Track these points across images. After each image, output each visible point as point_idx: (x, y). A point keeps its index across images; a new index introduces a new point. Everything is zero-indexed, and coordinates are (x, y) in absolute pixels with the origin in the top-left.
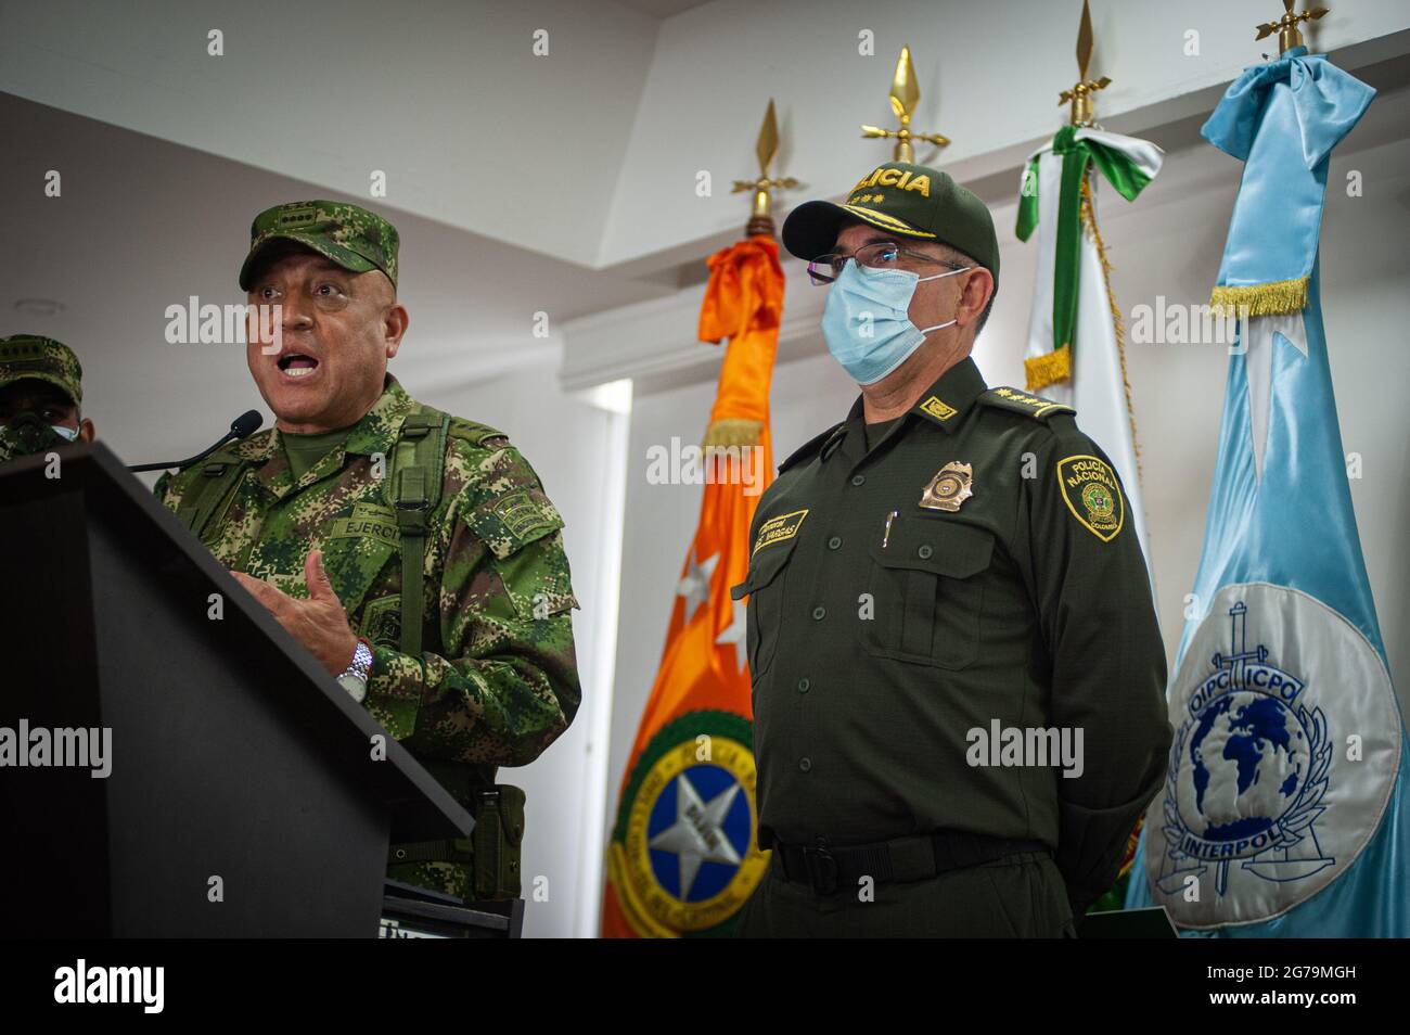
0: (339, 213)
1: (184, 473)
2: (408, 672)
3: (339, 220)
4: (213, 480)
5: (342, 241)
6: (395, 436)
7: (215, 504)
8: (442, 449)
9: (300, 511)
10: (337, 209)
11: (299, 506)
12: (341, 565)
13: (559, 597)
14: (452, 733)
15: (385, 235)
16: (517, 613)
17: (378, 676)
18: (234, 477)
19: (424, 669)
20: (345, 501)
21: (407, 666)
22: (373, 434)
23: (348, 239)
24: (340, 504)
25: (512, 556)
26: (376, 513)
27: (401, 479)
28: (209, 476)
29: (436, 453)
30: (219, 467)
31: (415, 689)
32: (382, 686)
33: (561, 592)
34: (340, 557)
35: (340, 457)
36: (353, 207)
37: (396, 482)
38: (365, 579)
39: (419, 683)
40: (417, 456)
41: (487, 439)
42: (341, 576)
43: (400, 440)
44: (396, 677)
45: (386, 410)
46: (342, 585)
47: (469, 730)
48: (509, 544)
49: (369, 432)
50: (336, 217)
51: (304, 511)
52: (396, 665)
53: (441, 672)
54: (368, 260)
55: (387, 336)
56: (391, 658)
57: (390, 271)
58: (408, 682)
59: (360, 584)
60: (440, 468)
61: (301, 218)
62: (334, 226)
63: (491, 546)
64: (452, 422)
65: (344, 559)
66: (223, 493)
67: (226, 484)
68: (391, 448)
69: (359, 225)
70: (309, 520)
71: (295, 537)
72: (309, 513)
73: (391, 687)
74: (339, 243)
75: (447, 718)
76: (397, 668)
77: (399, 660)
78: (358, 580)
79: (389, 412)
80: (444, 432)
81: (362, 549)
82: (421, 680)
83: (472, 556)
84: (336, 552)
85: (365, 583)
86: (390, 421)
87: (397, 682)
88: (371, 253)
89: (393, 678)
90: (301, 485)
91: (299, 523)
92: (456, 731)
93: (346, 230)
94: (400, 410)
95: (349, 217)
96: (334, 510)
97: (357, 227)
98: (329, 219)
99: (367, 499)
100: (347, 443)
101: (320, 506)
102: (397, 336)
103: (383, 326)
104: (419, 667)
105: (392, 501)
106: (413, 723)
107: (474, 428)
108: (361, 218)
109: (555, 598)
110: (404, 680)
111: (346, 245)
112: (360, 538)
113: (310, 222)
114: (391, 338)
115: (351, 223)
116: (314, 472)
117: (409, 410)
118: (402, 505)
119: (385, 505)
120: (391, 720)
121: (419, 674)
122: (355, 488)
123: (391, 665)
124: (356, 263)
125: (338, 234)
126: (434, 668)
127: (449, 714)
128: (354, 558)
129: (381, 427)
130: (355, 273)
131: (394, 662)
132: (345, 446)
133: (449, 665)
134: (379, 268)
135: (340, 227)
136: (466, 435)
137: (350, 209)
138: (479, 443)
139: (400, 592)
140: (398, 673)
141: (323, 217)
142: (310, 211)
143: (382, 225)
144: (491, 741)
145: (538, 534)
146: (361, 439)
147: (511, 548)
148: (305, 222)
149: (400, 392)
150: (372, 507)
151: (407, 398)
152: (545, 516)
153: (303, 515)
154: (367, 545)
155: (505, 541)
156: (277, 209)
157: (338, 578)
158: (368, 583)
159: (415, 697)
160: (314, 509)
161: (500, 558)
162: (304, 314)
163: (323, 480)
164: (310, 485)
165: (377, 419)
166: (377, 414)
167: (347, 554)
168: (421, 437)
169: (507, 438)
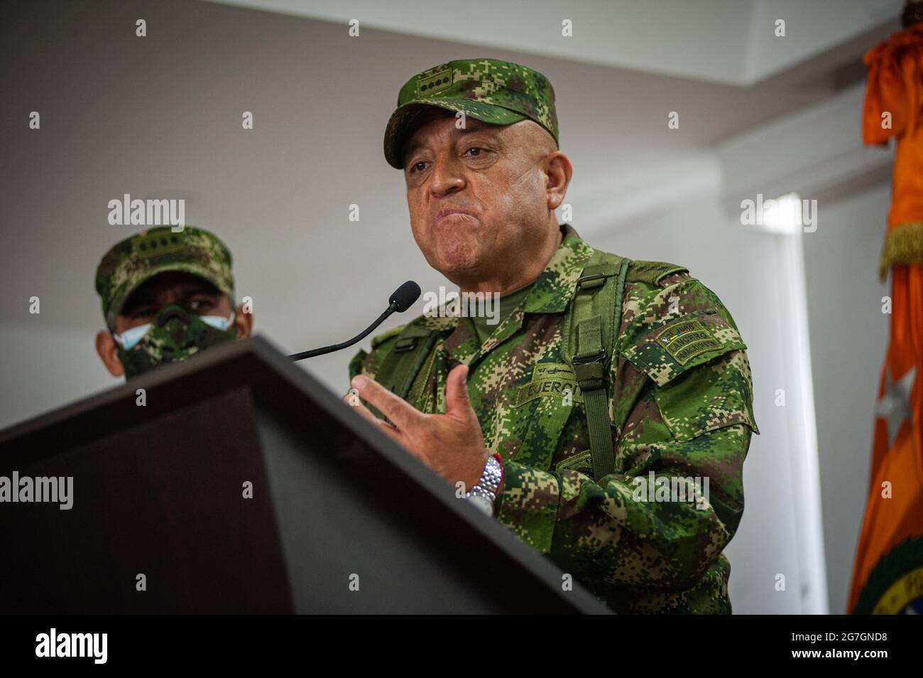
0: (475, 70)
1: (377, 351)
2: (543, 485)
3: (476, 76)
4: (405, 355)
5: (482, 97)
6: (573, 290)
7: (409, 380)
8: (620, 297)
9: (485, 379)
10: (472, 66)
11: (484, 375)
12: (526, 430)
13: (726, 413)
14: (597, 549)
15: (531, 84)
16: (673, 435)
17: (510, 490)
18: (426, 350)
19: (560, 483)
20: (527, 365)
21: (541, 480)
22: (551, 291)
23: (489, 94)
24: (523, 369)
25: (674, 382)
26: (555, 371)
27: (577, 334)
28: (400, 352)
29: (613, 302)
30: (410, 342)
31: (550, 503)
32: (515, 500)
33: (729, 408)
34: (524, 424)
35: (519, 318)
36: (489, 60)
37: (573, 338)
38: (550, 440)
39: (555, 496)
40: (593, 308)
41: (664, 278)
42: (528, 441)
43: (578, 294)
44: (530, 490)
45: (563, 264)
46: (529, 451)
47: (615, 545)
48: (669, 370)
49: (547, 289)
50: (472, 74)
51: (489, 378)
52: (530, 478)
53: (578, 486)
54: (515, 112)
55: (548, 187)
56: (523, 471)
57: (543, 119)
58: (543, 495)
59: (546, 445)
60: (618, 315)
61: (439, 83)
62: (471, 84)
63: (650, 374)
64: (630, 267)
65: (528, 424)
66: (416, 368)
67: (418, 358)
68: (569, 302)
69: (499, 77)
70: (495, 386)
71: (485, 407)
72: (495, 378)
73: (525, 501)
74: (480, 100)
75: (589, 533)
76: (530, 480)
77: (532, 474)
78: (544, 441)
79: (567, 265)
80: (622, 279)
81: (544, 409)
82: (557, 493)
83: (635, 386)
84: (521, 419)
85: (550, 443)
86: (568, 274)
87: (530, 495)
88: (517, 104)
89: (526, 491)
90: (482, 353)
91: (487, 392)
92: (601, 546)
93: (485, 86)
94: (577, 262)
95: (486, 71)
96: (518, 374)
97: (497, 80)
98: (465, 77)
99: (545, 360)
100: (525, 303)
101: (503, 370)
102: (561, 185)
103: (543, 176)
104: (554, 481)
105: (569, 358)
106: (549, 539)
107: (653, 268)
108: (500, 70)
109: (721, 414)
110: (538, 493)
111: (488, 100)
112: (540, 399)
113: (448, 84)
114: (555, 189)
115: (489, 77)
116: (493, 337)
117: (587, 260)
118: (580, 361)
119: (563, 362)
120: (526, 536)
121: (555, 488)
122: (538, 351)
123: (524, 478)
124: (500, 116)
125: (478, 91)
126: (571, 482)
127: (590, 528)
128: (537, 421)
129: (559, 282)
130: (500, 127)
131: (527, 475)
132: (523, 307)
133: (587, 479)
134: (529, 118)
135: (479, 84)
136: (644, 278)
137: (486, 63)
138: (657, 283)
139: (589, 448)
140: (532, 486)
141: (459, 77)
142: (447, 73)
143: (525, 74)
144: (641, 559)
145: (706, 357)
146: (539, 297)
147: (671, 374)
148: (443, 85)
149: (577, 244)
150: (552, 366)
151: (585, 249)
152: (718, 339)
153: (489, 382)
154: (548, 404)
155: (664, 368)
156: (415, 78)
157: (525, 444)
158: (554, 443)
159: (550, 511)
160: (499, 374)
161: (660, 385)
162: (453, 176)
163: (501, 344)
164: (491, 351)
165: (554, 275)
166: (553, 269)
167: (530, 418)
168: (599, 287)
169: (687, 271)
